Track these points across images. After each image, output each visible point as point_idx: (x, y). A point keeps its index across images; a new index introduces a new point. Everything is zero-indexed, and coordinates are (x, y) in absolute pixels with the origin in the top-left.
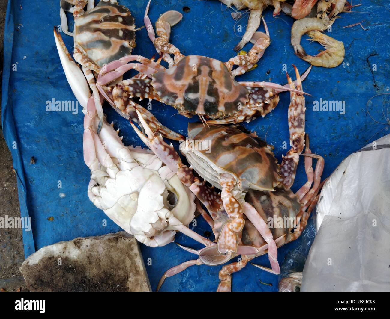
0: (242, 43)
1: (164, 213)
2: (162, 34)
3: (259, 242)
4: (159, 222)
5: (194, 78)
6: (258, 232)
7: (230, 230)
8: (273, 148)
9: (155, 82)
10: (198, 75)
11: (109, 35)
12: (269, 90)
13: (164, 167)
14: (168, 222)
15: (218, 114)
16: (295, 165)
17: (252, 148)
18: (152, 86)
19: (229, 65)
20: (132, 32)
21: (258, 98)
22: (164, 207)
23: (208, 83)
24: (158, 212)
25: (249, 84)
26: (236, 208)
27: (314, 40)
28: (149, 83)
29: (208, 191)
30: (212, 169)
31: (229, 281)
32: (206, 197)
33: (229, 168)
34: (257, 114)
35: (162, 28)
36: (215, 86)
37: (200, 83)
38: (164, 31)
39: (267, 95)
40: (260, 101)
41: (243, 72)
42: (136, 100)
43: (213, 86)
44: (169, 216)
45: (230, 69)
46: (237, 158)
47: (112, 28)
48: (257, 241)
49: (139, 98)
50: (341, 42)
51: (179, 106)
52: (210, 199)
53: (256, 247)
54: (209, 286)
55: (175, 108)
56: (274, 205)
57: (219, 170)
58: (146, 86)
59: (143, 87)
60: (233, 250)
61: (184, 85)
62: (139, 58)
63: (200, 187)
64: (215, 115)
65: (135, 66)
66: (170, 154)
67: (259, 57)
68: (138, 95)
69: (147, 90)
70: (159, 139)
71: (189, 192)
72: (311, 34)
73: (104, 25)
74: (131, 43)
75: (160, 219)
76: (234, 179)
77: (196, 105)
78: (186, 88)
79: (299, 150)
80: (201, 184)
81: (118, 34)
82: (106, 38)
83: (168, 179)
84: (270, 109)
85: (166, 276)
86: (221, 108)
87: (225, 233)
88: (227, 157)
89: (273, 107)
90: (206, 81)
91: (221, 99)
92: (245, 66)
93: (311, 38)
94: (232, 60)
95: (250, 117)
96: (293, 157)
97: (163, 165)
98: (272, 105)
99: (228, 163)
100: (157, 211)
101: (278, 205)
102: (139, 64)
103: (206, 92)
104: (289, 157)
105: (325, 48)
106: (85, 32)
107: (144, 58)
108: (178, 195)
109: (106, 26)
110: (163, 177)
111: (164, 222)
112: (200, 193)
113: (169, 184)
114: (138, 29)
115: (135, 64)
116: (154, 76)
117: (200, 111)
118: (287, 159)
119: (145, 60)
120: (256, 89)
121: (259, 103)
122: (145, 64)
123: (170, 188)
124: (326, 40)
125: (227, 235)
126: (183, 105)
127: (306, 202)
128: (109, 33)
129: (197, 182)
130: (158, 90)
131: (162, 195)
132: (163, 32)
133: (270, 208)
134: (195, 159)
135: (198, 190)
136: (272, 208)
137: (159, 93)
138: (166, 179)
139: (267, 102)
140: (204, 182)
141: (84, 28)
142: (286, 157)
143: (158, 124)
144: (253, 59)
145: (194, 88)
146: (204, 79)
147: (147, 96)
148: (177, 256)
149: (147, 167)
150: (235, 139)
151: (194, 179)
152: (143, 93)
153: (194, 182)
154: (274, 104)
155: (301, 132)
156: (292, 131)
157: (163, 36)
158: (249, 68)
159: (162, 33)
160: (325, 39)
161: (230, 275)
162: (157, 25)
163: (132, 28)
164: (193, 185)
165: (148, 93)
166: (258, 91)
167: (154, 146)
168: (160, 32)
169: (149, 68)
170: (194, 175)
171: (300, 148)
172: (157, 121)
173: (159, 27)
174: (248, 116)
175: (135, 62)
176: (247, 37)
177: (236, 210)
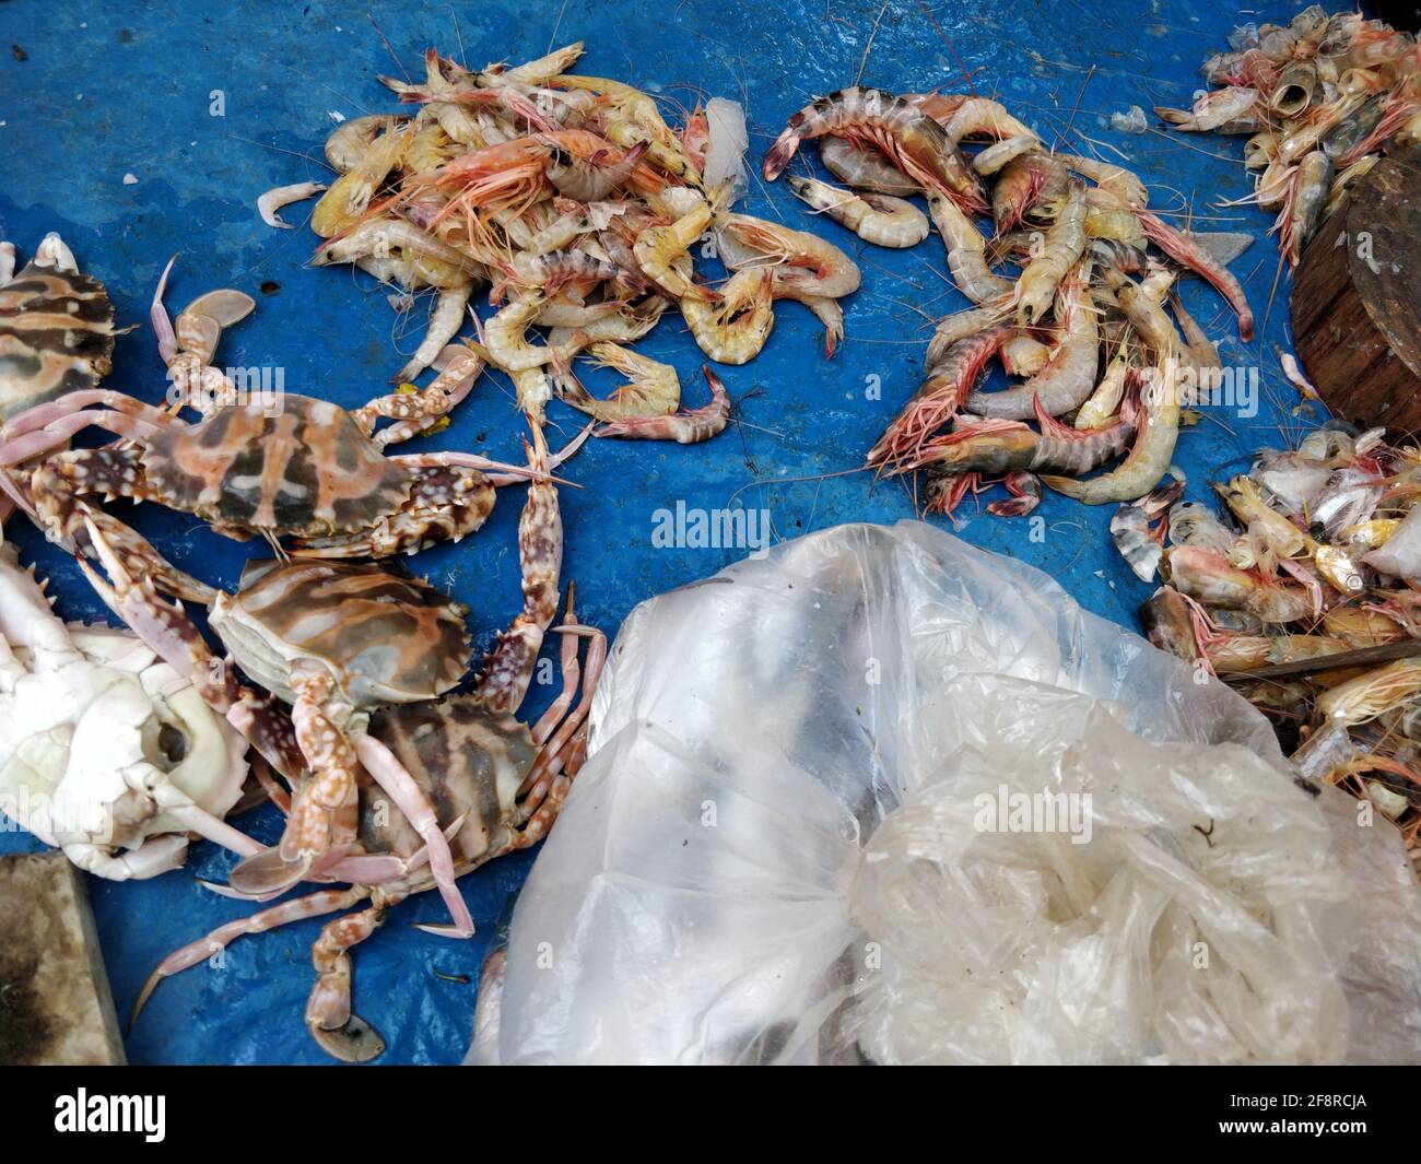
0: (413, 368)
1: (143, 774)
2: (194, 346)
3: (410, 845)
4: (128, 800)
5: (253, 442)
6: (404, 817)
7: (314, 802)
8: (465, 609)
9: (153, 454)
10: (263, 436)
12: (464, 472)
13: (159, 667)
14: (153, 800)
15: (315, 528)
16: (527, 653)
17: (396, 603)
18: (142, 466)
19: (361, 416)
20: (103, 336)
21: (437, 493)
22: (145, 760)
23: (290, 453)
24: (125, 772)
25: (413, 460)
26: (328, 742)
27: (602, 364)
28: (137, 458)
29: (279, 722)
30: (273, 652)
31: (343, 974)
32: (272, 739)
33: (317, 647)
34: (435, 532)
35: (193, 330)
36: (309, 460)
37: (267, 451)
38: (200, 338)
39: (459, 486)
40: (441, 499)
41: (407, 434)
42: (95, 499)
43: (302, 459)
44: (156, 781)
45: (365, 425)
46: (341, 622)
48: (403, 841)
49: (104, 495)
50: (670, 367)
51: (206, 509)
52: (284, 744)
53: (401, 857)
54: (285, 995)
55: (198, 515)
56: (453, 745)
57: (289, 652)
58: (124, 464)
59: (116, 467)
60: (317, 850)
61: (222, 459)
62: (109, 396)
63: (255, 711)
64: (305, 527)
65: (99, 418)
66: (170, 626)
67: (454, 400)
68: (102, 488)
69: (130, 475)
70: (143, 590)
71: (229, 732)
72: (597, 350)
74: (97, 363)
75: (132, 792)
76: (328, 673)
77: (253, 504)
78: (229, 464)
79: (540, 617)
80: (259, 705)
83: (166, 693)
84: (474, 521)
85: (162, 971)
86: (325, 513)
87: (302, 811)
88: (314, 623)
89: (478, 516)
90: (285, 448)
91: (322, 490)
92: (411, 420)
93: (597, 359)
94: (374, 404)
95: (415, 540)
96: (524, 634)
97: (158, 660)
98: (475, 510)
99: (316, 634)
100: (122, 769)
101: (462, 747)
102: (110, 412)
103: (281, 473)
104: (514, 633)
105: (632, 380)
107: (122, 396)
108: (192, 735)
110: (151, 689)
111: (143, 797)
112: (254, 730)
113: (169, 708)
114: (119, 332)
115: (99, 412)
116: (149, 441)
117: (264, 519)
118: (509, 640)
119: (125, 402)
120: (433, 472)
121: (440, 506)
122: (126, 412)
123: (169, 718)
124: (629, 362)
125: (307, 815)
126: (218, 504)
127: (556, 745)
129: (247, 699)
130: (154, 473)
131: (138, 728)
132: (195, 340)
133: (439, 754)
134: (234, 633)
135: (249, 719)
136: (447, 752)
137: (158, 481)
138: (159, 693)
139: (459, 503)
140: (267, 702)
142: (507, 635)
143: (155, 561)
144: (430, 402)
145: (250, 464)
146: (281, 443)
147: (126, 491)
148: (197, 915)
149: (109, 664)
150: (351, 585)
151: (238, 690)
152: (117, 482)
153: (238, 699)
154: (482, 507)
155: (545, 572)
156: (526, 570)
157: (193, 349)
158: (425, 425)
159: (193, 342)
160: (628, 360)
161: (344, 955)
162: (179, 323)
163: (106, 328)
164: (236, 707)
165: (133, 484)
166: (435, 476)
167: (129, 610)
168: (190, 340)
169: (140, 422)
170: (238, 680)
171: (542, 611)
172: (154, 555)
173: (183, 329)
174: (410, 536)
175: (99, 406)
176: (425, 355)
177: (329, 748)
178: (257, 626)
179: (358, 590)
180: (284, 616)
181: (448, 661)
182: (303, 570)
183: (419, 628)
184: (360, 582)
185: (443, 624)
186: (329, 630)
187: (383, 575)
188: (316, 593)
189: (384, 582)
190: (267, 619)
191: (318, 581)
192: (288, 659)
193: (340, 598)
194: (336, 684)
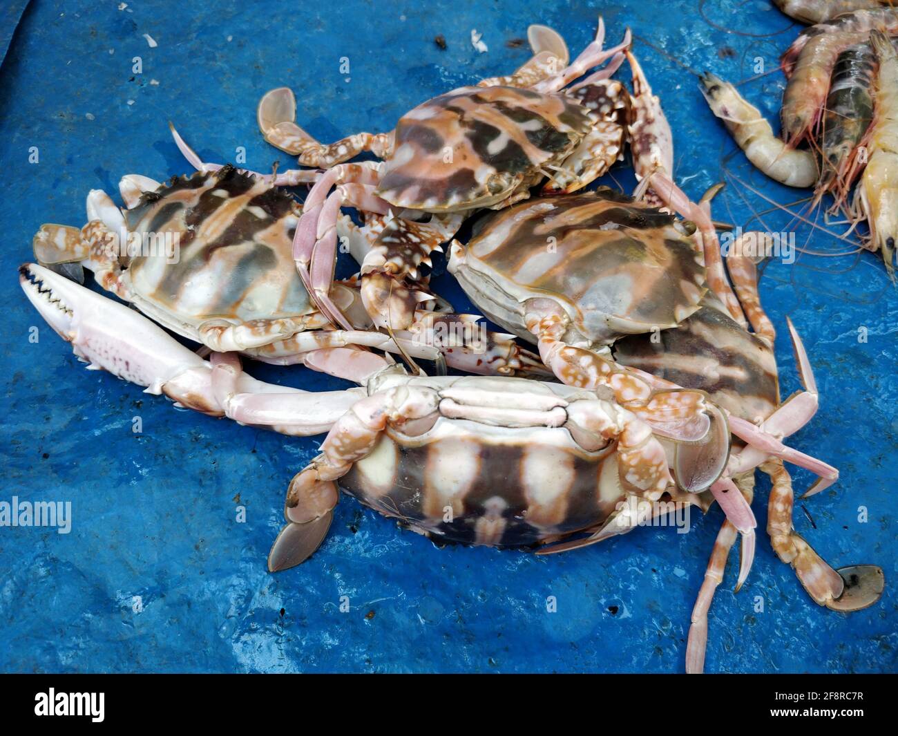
2: (300, 146)
11: (241, 237)
17: (620, 229)
30: (506, 294)
33: (546, 285)
35: (286, 137)
37: (481, 119)
38: (297, 138)
46: (567, 257)
47: (229, 220)
51: (493, 183)
57: (521, 293)
69: (414, 238)
73: (208, 233)
76: (562, 311)
78: (469, 146)
81: (256, 217)
82: (245, 247)
88: (541, 261)
99: (544, 272)
106: (187, 281)
109: (212, 228)
120: (583, 92)
126: (498, 171)
128: (237, 233)
132: (295, 142)
134: (469, 279)
139: (619, 106)
141: (173, 278)
145: (482, 134)
146: (480, 111)
150: (572, 217)
152: (416, 249)
159: (296, 145)
166: (588, 94)
168: (291, 146)
173: (280, 142)
178: (488, 270)
179: (579, 221)
180: (512, 257)
181: (685, 284)
182: (525, 208)
183: (647, 252)
184: (581, 213)
185: (670, 243)
186: (556, 266)
187: (603, 201)
188: (540, 229)
189: (606, 209)
190: (496, 263)
191: (539, 219)
192: (521, 300)
193: (562, 232)
194: (571, 322)
